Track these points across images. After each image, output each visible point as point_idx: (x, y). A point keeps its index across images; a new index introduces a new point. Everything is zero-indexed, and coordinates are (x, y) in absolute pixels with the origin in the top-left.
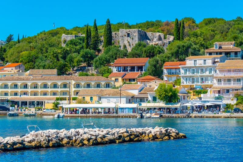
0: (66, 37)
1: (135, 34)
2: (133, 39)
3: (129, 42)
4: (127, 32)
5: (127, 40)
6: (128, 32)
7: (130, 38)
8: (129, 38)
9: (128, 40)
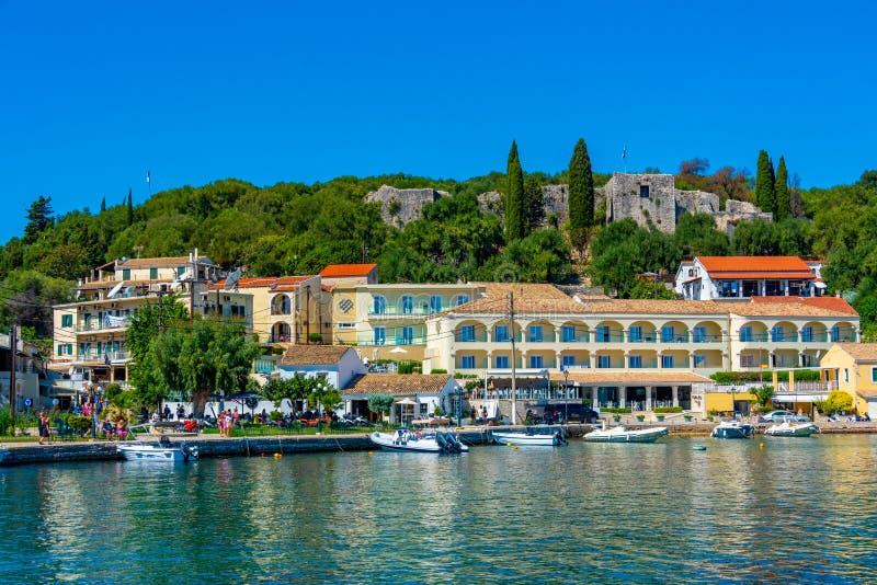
0: (400, 194)
1: (664, 190)
2: (658, 203)
3: (646, 214)
4: (639, 183)
5: (641, 207)
6: (644, 184)
7: (651, 200)
8: (646, 200)
9: (644, 208)
